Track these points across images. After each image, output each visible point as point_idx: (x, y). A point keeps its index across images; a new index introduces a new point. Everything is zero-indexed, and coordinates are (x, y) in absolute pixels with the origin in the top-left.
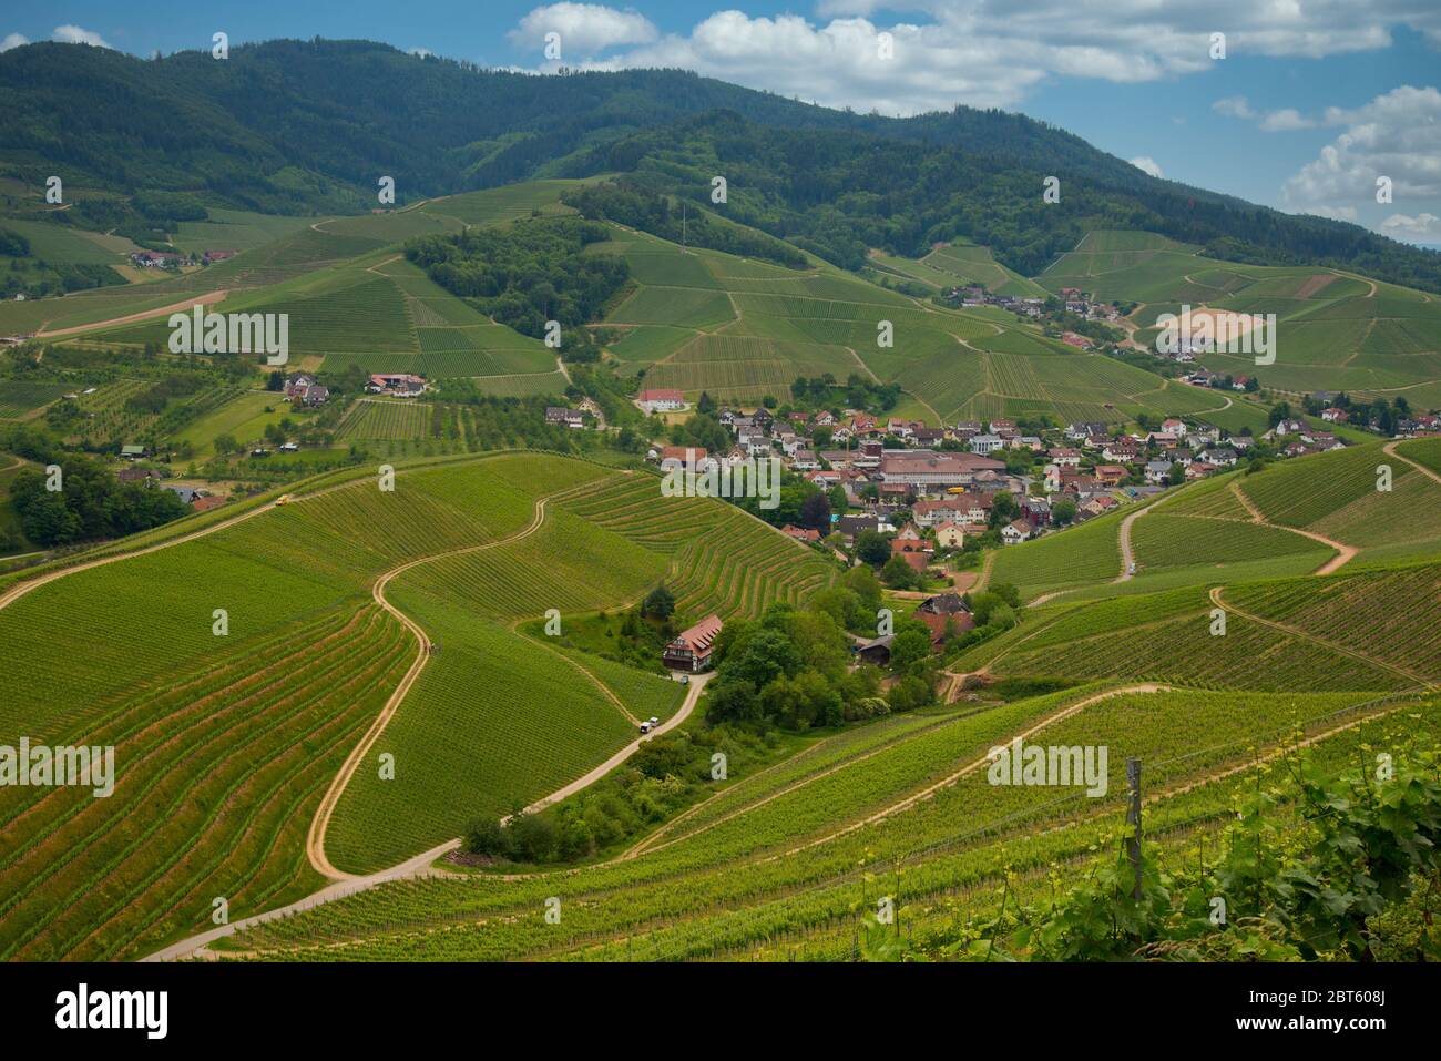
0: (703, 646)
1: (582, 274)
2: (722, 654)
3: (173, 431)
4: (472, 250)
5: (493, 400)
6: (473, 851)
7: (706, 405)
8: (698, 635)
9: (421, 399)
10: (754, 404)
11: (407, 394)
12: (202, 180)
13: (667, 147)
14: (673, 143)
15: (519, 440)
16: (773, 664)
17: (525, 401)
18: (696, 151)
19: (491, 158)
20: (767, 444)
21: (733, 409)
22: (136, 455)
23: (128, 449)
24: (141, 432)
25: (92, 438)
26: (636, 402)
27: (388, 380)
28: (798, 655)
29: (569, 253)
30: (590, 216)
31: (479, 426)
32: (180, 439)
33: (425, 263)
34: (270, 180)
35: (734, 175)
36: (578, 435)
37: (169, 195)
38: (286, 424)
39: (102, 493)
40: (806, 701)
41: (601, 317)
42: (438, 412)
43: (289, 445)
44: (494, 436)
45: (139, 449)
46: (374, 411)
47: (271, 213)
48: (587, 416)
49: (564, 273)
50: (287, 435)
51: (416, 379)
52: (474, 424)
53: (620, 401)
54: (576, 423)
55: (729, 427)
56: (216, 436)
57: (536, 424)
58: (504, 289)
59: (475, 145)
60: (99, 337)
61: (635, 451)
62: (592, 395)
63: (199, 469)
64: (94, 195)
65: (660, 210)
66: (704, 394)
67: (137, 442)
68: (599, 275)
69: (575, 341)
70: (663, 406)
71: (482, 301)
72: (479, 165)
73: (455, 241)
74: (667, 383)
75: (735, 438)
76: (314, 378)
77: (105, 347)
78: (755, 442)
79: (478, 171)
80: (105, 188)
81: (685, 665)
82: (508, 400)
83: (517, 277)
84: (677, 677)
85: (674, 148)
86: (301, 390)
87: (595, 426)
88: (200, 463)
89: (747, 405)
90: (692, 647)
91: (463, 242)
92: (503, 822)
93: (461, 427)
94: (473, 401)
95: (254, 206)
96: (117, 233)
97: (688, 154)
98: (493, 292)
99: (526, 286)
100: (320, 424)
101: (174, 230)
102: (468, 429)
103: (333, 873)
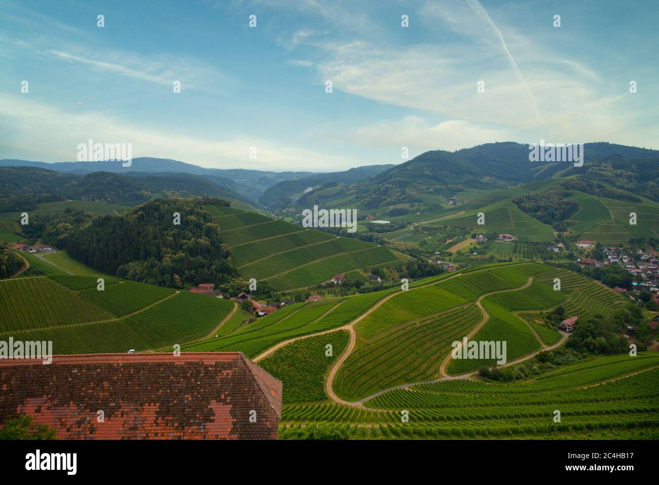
0: (570, 325)
1: (563, 206)
2: (574, 329)
3: (447, 249)
4: (531, 199)
5: (532, 243)
6: (481, 375)
7: (598, 246)
8: (569, 322)
9: (512, 242)
10: (615, 246)
11: (508, 240)
12: (464, 181)
13: (596, 166)
14: (598, 165)
15: (538, 254)
16: (589, 334)
17: (542, 243)
18: (605, 167)
19: (542, 171)
20: (617, 259)
21: (608, 247)
22: (438, 255)
23: (436, 253)
24: (440, 249)
25: (428, 250)
26: (576, 244)
27: (504, 236)
28: (597, 332)
29: (559, 200)
30: (567, 189)
31: (527, 250)
32: (448, 251)
33: (517, 204)
34: (481, 180)
35: (618, 174)
36: (556, 254)
37: (455, 186)
38: (475, 248)
39: (426, 266)
40: (598, 345)
41: (568, 218)
42: (516, 246)
43: (475, 254)
44: (531, 254)
45: (439, 253)
46: (498, 245)
47: (480, 189)
48: (560, 248)
49: (557, 206)
50: (475, 251)
51: (511, 236)
52: (525, 250)
53: (571, 244)
54: (556, 250)
55: (606, 253)
56: (457, 250)
57: (544, 250)
58: (539, 210)
59: (538, 167)
60: (433, 224)
61: (573, 259)
62: (563, 242)
63: (452, 259)
64: (438, 187)
65: (591, 186)
66: (598, 243)
67: (438, 251)
68: (568, 206)
69: (559, 226)
70: (585, 246)
71: (532, 214)
72: (539, 173)
73: (526, 197)
74: (586, 239)
75: (607, 256)
76: (484, 235)
77: (434, 226)
78: (613, 258)
79: (539, 175)
80: (441, 185)
81: (564, 329)
82: (537, 243)
83: (543, 207)
84: (561, 332)
85: (598, 166)
86: (480, 238)
87: (562, 251)
88: (452, 258)
89: (613, 246)
90: (566, 325)
91: (528, 197)
92: (490, 370)
93: (522, 251)
94: (527, 243)
95: (476, 187)
96: (443, 196)
97: (603, 168)
98: (536, 211)
99: (546, 210)
100: (483, 248)
101: (456, 194)
102: (524, 251)
103: (445, 375)
